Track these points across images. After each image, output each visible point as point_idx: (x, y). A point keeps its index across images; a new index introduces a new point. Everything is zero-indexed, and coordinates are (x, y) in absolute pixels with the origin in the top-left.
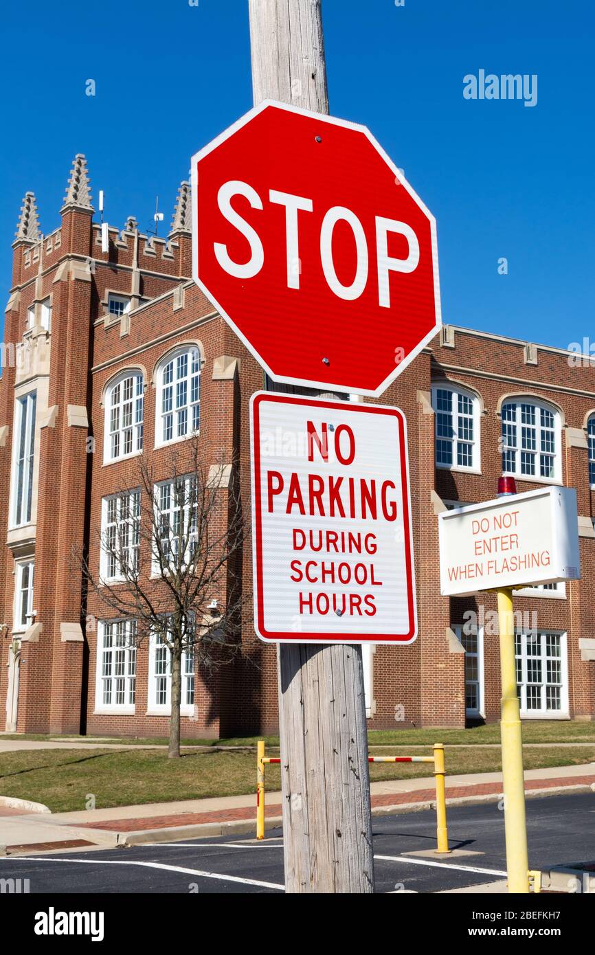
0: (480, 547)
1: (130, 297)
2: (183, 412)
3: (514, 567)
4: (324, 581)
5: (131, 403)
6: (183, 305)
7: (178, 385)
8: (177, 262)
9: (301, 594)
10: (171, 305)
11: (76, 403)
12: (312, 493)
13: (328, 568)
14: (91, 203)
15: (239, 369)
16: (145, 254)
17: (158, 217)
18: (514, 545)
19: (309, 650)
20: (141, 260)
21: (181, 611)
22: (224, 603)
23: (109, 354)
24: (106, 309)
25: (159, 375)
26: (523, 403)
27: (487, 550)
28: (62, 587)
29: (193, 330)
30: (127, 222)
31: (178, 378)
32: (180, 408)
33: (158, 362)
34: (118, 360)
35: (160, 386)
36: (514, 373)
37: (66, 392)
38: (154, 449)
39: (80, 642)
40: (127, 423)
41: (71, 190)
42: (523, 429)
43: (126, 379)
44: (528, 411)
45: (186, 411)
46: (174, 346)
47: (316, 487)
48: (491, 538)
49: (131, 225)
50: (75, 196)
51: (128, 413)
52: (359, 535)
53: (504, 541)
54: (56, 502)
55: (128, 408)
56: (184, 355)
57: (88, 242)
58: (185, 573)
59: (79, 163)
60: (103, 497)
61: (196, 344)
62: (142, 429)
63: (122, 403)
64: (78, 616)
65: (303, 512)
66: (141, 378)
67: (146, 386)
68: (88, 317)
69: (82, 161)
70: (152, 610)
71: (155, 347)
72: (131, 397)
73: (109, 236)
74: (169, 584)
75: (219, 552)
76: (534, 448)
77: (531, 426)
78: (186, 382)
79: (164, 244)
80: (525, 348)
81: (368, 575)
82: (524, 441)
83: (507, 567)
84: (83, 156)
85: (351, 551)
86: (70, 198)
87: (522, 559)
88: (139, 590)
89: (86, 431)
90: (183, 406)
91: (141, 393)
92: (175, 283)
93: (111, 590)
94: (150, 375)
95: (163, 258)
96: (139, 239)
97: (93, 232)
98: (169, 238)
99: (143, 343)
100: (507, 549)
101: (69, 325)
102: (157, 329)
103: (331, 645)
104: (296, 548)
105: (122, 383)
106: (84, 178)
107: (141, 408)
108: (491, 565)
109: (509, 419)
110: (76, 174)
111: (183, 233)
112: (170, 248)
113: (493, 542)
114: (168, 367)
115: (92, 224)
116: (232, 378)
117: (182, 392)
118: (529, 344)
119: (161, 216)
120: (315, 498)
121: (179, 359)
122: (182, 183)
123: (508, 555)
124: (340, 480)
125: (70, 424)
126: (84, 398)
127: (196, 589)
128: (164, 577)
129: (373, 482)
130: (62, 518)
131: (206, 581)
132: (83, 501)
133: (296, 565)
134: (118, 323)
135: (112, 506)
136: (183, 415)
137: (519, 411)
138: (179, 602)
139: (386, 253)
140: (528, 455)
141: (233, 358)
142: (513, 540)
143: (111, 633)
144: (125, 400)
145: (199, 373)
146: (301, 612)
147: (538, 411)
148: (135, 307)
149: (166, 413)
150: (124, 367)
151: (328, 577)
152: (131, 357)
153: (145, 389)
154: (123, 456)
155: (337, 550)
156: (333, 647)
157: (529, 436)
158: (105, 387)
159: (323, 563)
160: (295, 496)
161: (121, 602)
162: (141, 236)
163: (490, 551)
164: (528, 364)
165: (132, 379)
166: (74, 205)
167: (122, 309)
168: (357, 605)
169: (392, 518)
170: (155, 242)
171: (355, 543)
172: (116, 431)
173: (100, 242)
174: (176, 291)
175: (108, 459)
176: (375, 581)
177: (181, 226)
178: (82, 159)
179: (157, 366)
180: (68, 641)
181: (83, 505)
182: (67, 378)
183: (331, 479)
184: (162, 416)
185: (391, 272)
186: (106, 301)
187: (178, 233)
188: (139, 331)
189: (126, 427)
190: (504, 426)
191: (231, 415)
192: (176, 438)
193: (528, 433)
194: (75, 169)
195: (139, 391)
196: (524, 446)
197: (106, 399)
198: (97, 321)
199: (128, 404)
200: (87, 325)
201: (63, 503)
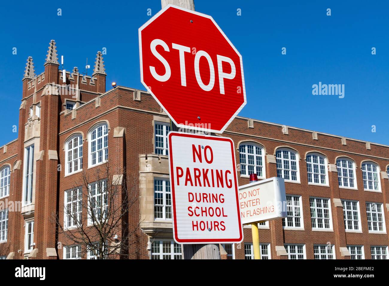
0: (243, 205)
1: (76, 102)
2: (101, 152)
3: (258, 213)
4: (202, 216)
5: (77, 149)
6: (100, 105)
7: (98, 140)
8: (96, 87)
9: (193, 222)
10: (94, 105)
11: (52, 149)
12: (196, 177)
13: (204, 210)
14: (58, 61)
15: (125, 133)
16: (82, 83)
17: (87, 67)
18: (258, 203)
19: (197, 247)
20: (80, 85)
21: (103, 240)
22: (121, 236)
23: (67, 127)
24: (65, 107)
25: (89, 136)
26: (248, 145)
27: (246, 206)
28: (47, 232)
29: (104, 116)
30: (74, 69)
31: (98, 137)
32: (99, 150)
33: (89, 130)
34: (70, 130)
35: (90, 141)
36: (244, 132)
37: (48, 144)
38: (88, 169)
39: (55, 256)
40: (75, 157)
41: (49, 56)
42: (249, 156)
43: (75, 138)
44: (251, 148)
45: (96, 154)
46: (96, 123)
47: (197, 174)
48: (248, 201)
49: (76, 70)
50: (51, 58)
51: (75, 153)
52: (216, 194)
53: (253, 202)
54: (44, 194)
55: (76, 151)
56: (100, 127)
57: (57, 78)
58: (104, 223)
59: (53, 44)
60: (65, 190)
61: (106, 122)
62: (82, 160)
63: (73, 148)
64: (54, 244)
65: (192, 185)
66: (82, 137)
67: (84, 141)
68: (57, 111)
69: (54, 43)
70: (89, 240)
71: (88, 124)
72: (77, 146)
73: (66, 75)
74: (97, 228)
75: (119, 213)
76: (253, 164)
77: (252, 154)
78: (102, 139)
79: (91, 79)
80: (248, 121)
81: (221, 212)
82: (249, 161)
83: (255, 213)
84: (54, 41)
85: (213, 202)
86: (48, 59)
87: (262, 209)
88: (84, 232)
89: (57, 161)
90: (101, 149)
91: (81, 144)
92: (95, 95)
93: (70, 232)
94: (85, 136)
95: (90, 84)
96: (79, 76)
97: (59, 74)
98: (93, 76)
99: (82, 122)
100: (255, 205)
101: (49, 115)
102: (88, 116)
103: (207, 244)
104: (190, 201)
105: (73, 140)
106: (54, 50)
107: (81, 151)
108: (248, 212)
109: (243, 152)
110: (51, 48)
111: (99, 74)
112: (93, 80)
113: (249, 202)
114: (93, 132)
115: (58, 70)
116: (122, 136)
117: (100, 143)
118: (250, 119)
119: (89, 66)
120: (197, 178)
121: (98, 129)
122: (98, 52)
123: (255, 208)
124: (207, 170)
125: (49, 159)
126: (56, 147)
127: (109, 230)
128: (95, 226)
129: (221, 171)
130: (46, 200)
131: (113, 227)
132: (56, 193)
133: (190, 209)
134: (71, 113)
135: (69, 194)
136: (100, 153)
137: (246, 148)
138: (101, 236)
139: (222, 71)
140: (251, 167)
141: (123, 128)
142: (258, 201)
143: (70, 252)
144: (74, 147)
145: (107, 135)
146: (193, 230)
147: (254, 148)
148: (78, 106)
149: (93, 152)
150: (74, 133)
151: (204, 213)
152: (77, 128)
153: (83, 142)
154: (73, 172)
155: (207, 202)
156: (208, 245)
157: (251, 159)
158: (65, 142)
159: (202, 208)
160: (189, 178)
161: (75, 237)
162: (80, 75)
163: (247, 206)
164: (250, 128)
165: (77, 138)
166: (50, 62)
167: (72, 107)
168: (217, 226)
169: (230, 187)
170: (86, 78)
171: (215, 198)
172: (71, 161)
173: (62, 78)
174: (97, 99)
175: (67, 174)
176: (224, 215)
177: (98, 70)
178: (54, 42)
179: (89, 132)
180: (50, 256)
181: (56, 195)
182: (48, 138)
183: (203, 170)
184: (91, 154)
185: (224, 79)
186: (65, 104)
187: (96, 74)
188: (80, 117)
189: (75, 159)
190: (240, 154)
191: (122, 153)
192: (98, 164)
193: (251, 157)
194: (51, 46)
195: (81, 143)
196: (249, 163)
197: (66, 148)
198: (61, 113)
199: (76, 149)
200: (57, 115)
201: (47, 194)
